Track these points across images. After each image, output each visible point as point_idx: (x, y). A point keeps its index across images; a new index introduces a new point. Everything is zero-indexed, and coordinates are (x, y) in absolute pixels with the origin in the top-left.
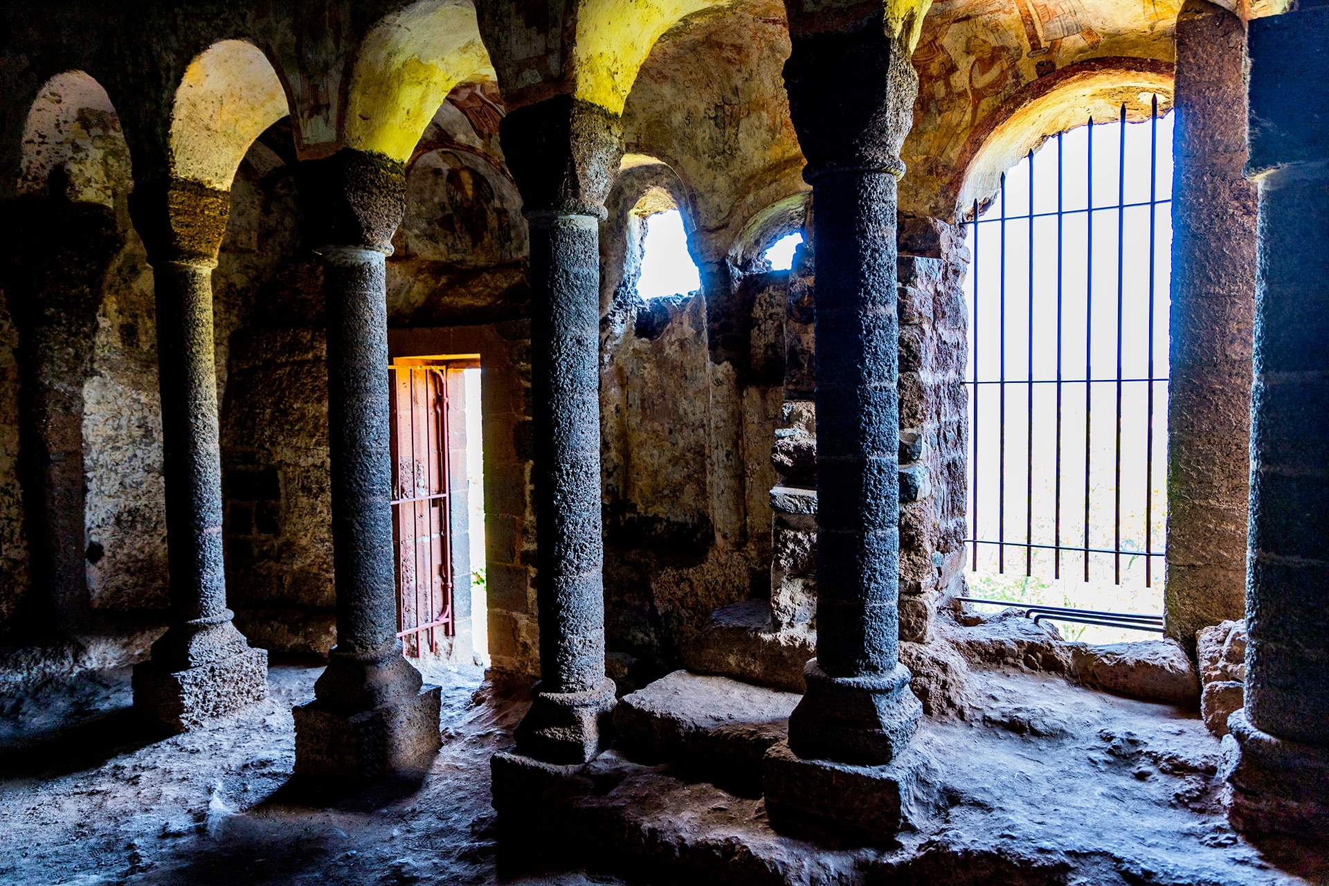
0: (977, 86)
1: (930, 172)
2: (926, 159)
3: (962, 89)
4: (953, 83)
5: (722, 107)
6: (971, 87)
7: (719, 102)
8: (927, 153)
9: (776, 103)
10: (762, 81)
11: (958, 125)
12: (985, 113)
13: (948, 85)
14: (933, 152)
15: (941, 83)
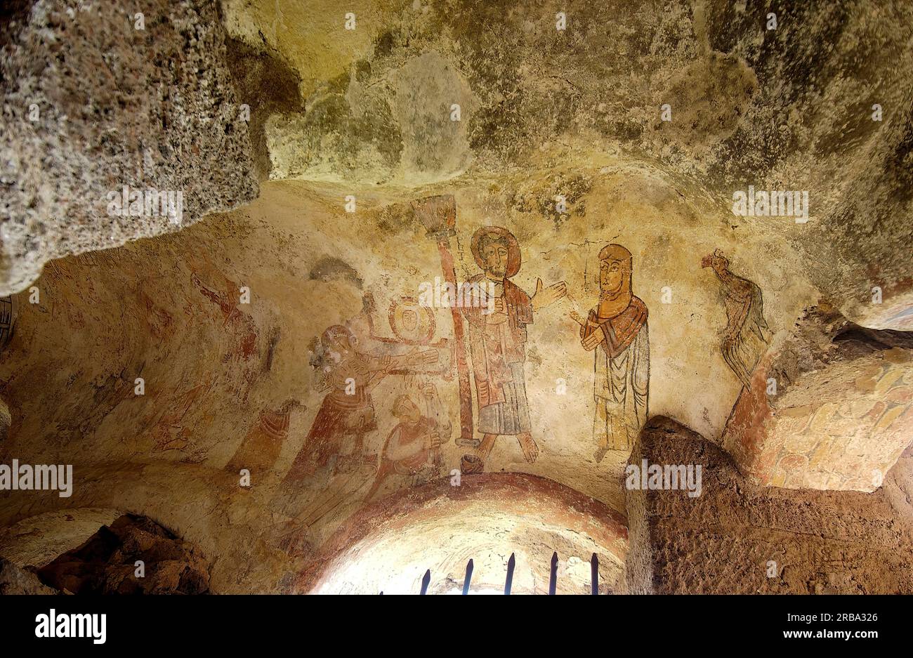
0: (390, 456)
1: (285, 544)
2: (289, 524)
3: (372, 453)
4: (365, 441)
5: (115, 379)
6: (384, 454)
7: (116, 372)
8: (295, 516)
9: (171, 396)
10: (173, 367)
11: (349, 495)
12: (388, 492)
13: (359, 441)
14: (303, 517)
15: (353, 437)
